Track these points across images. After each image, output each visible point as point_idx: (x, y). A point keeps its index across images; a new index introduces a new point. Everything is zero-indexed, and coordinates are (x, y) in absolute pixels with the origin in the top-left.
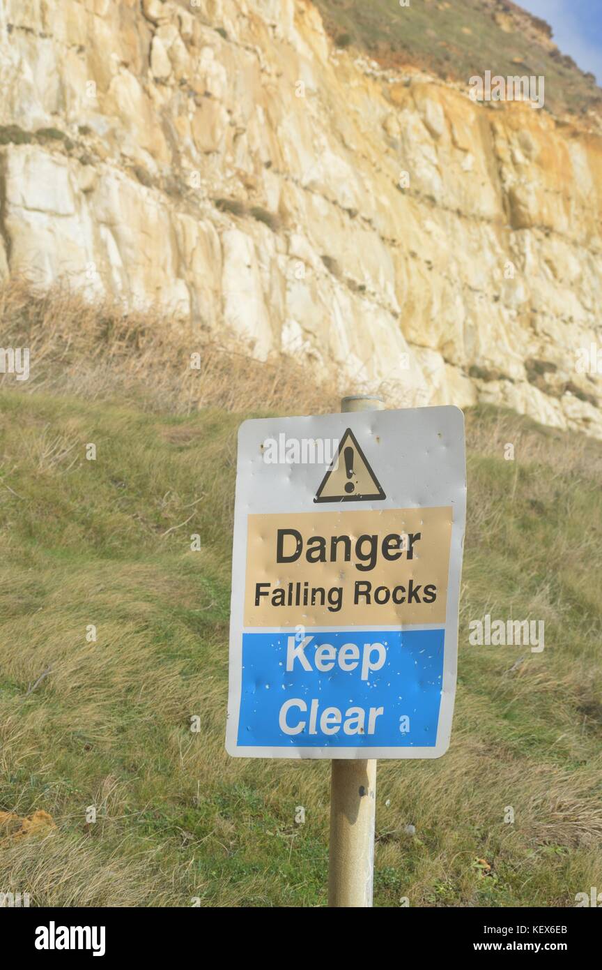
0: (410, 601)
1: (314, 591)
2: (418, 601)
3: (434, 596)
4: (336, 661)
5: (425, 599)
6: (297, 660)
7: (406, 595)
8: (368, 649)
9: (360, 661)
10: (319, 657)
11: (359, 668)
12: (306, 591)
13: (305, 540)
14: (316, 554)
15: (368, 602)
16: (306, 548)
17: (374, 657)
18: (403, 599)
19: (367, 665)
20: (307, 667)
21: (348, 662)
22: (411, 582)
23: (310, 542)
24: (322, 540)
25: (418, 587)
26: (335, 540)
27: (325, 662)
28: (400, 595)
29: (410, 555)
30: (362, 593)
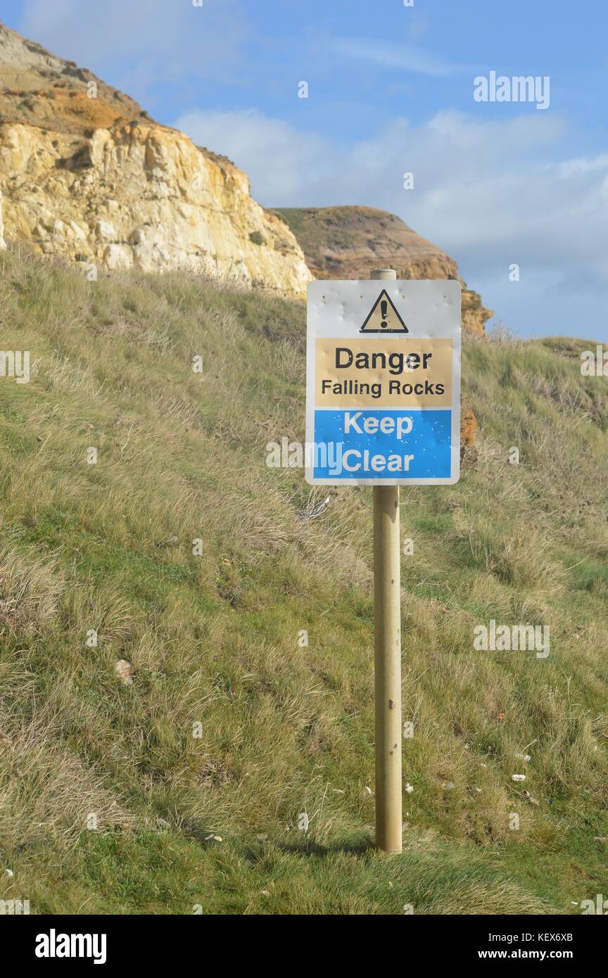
0: (426, 393)
1: (362, 386)
2: (432, 393)
3: (443, 391)
4: (379, 428)
5: (437, 392)
6: (351, 427)
7: (424, 389)
8: (400, 421)
9: (395, 428)
10: (366, 425)
11: (395, 432)
12: (356, 385)
13: (354, 356)
14: (362, 364)
15: (399, 393)
16: (355, 360)
17: (405, 425)
18: (422, 392)
19: (400, 431)
20: (359, 431)
21: (387, 428)
22: (427, 382)
23: (358, 356)
24: (366, 356)
25: (432, 385)
26: (375, 356)
27: (371, 428)
28: (419, 389)
29: (425, 367)
30: (395, 388)
